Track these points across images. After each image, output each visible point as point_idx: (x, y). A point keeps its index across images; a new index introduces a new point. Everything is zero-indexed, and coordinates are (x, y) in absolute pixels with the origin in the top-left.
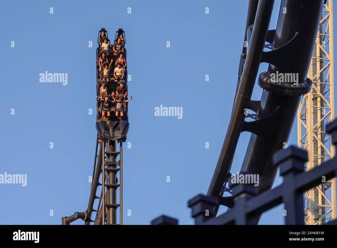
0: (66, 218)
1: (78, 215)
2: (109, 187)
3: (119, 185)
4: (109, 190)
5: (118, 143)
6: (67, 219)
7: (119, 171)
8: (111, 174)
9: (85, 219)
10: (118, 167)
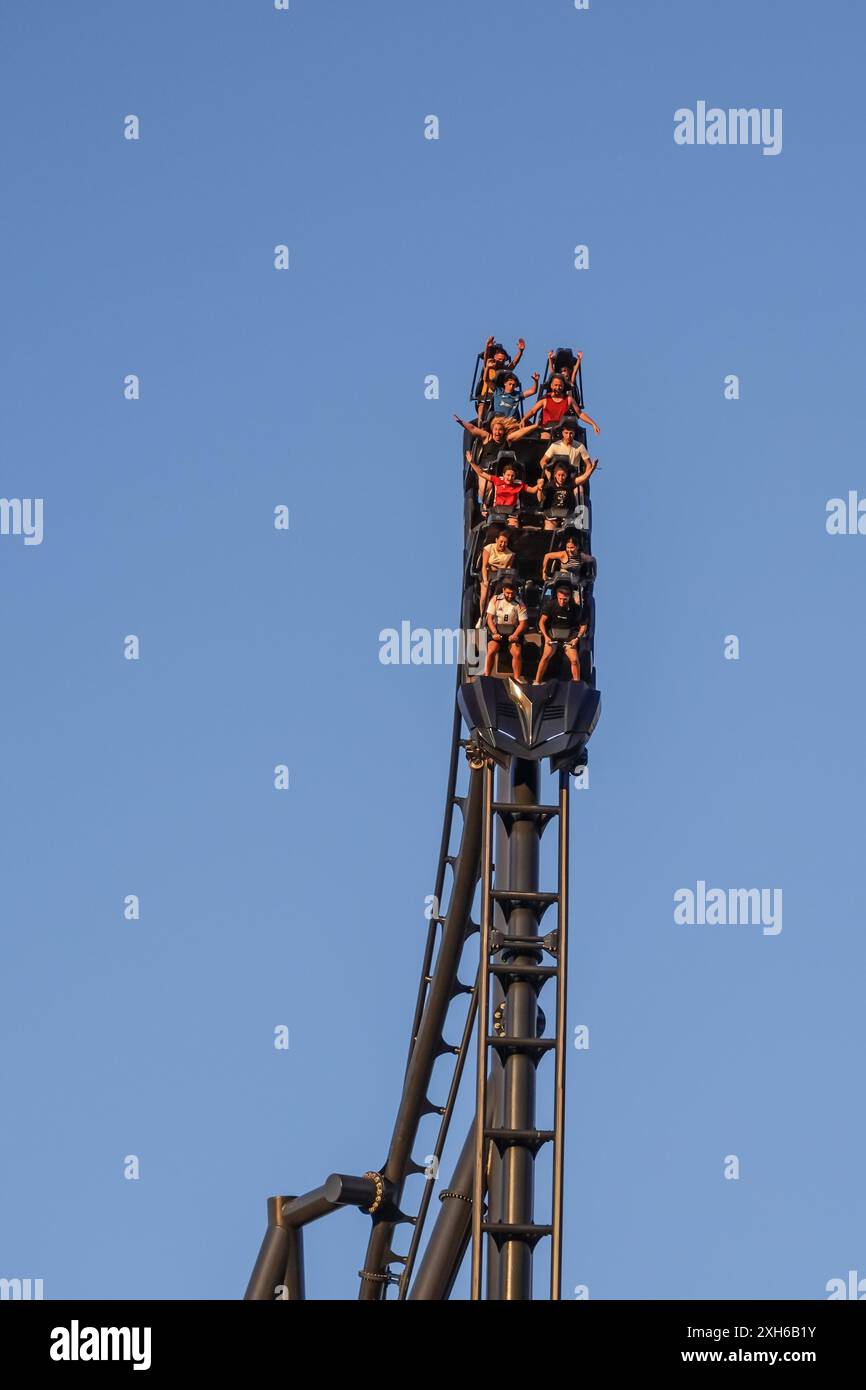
0: (287, 1200)
1: (344, 1189)
2: (504, 1050)
3: (552, 1044)
4: (504, 1063)
5: (552, 773)
6: (293, 1207)
7: (555, 977)
8: (517, 991)
9: (372, 1209)
10: (548, 961)
